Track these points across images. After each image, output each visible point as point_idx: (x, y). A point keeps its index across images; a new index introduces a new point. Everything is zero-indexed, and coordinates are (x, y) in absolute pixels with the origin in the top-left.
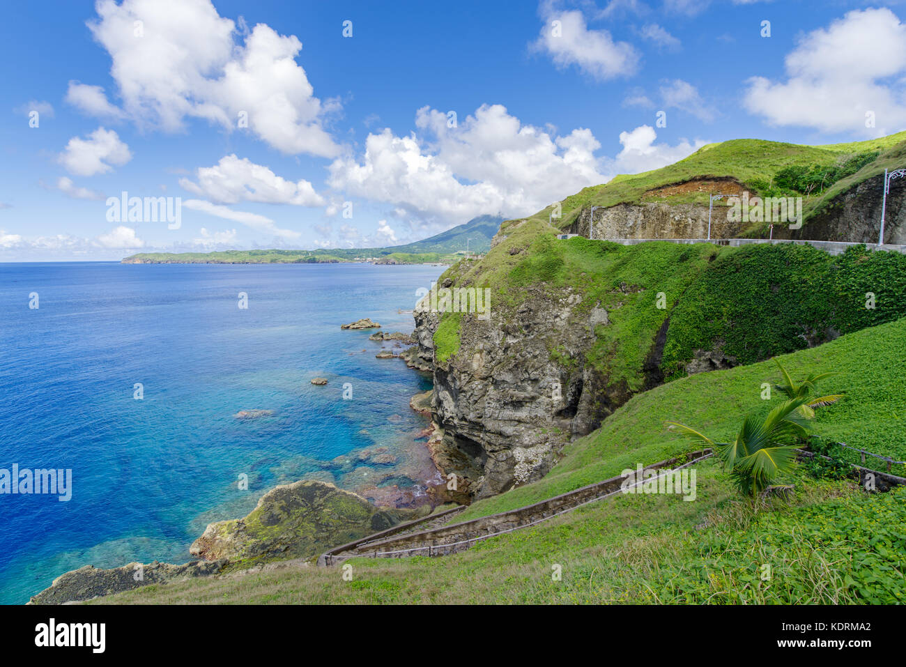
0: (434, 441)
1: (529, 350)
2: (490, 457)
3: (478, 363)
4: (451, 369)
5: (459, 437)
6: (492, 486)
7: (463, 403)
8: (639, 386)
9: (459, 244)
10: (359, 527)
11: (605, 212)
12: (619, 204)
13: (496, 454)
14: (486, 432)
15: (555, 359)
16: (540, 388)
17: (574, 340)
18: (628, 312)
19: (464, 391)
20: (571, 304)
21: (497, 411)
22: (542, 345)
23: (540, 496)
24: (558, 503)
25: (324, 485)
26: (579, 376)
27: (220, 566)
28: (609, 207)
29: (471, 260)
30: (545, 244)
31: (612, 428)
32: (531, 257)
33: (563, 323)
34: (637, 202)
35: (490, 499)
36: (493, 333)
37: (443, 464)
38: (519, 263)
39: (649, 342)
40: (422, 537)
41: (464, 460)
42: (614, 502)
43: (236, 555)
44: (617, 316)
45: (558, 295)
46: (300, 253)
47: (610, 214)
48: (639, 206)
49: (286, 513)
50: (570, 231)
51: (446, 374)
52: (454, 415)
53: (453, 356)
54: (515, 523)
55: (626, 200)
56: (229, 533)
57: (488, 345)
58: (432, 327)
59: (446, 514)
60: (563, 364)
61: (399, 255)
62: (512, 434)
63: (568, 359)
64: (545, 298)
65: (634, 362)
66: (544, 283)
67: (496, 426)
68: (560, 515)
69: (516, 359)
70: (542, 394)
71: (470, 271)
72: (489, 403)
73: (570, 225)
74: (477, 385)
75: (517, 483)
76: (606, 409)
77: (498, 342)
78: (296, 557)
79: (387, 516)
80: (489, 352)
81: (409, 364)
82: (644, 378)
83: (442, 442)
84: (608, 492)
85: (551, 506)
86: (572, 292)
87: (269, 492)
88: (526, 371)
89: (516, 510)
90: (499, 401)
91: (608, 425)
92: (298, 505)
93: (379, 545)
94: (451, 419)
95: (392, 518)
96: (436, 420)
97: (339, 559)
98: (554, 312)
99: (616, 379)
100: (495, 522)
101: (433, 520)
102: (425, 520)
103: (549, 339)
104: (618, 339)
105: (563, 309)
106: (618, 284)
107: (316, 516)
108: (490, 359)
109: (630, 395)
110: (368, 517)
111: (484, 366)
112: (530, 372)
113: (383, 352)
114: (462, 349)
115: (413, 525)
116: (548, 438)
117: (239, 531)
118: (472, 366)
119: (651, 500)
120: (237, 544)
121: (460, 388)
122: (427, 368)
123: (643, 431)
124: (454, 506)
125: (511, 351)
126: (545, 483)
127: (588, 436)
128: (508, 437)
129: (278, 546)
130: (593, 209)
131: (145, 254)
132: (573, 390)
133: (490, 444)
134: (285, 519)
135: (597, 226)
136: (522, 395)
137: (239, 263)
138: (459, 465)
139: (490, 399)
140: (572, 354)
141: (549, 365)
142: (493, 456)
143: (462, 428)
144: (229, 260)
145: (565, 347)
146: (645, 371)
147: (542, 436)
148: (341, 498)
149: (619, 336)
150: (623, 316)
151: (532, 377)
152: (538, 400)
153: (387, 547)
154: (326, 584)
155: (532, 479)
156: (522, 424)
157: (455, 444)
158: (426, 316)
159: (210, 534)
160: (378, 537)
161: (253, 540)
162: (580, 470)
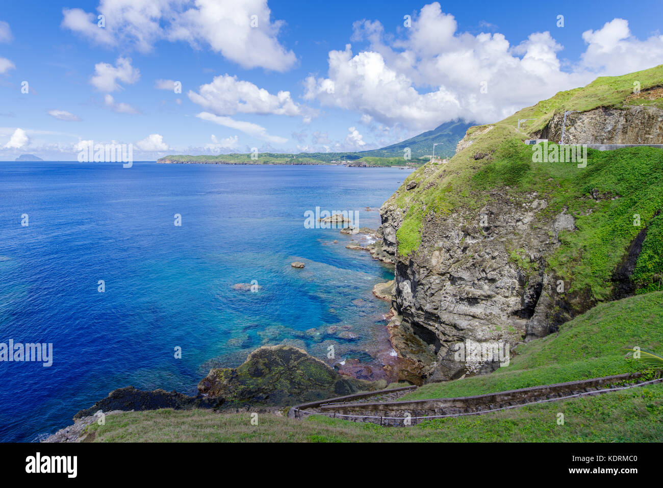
0: (392, 325)
1: (487, 251)
2: (444, 346)
3: (436, 260)
4: (412, 263)
5: (415, 325)
6: (443, 372)
7: (421, 294)
8: (606, 295)
9: (426, 149)
10: (324, 389)
11: (580, 116)
12: (597, 108)
13: (449, 344)
14: (441, 323)
15: (516, 261)
16: (497, 288)
17: (535, 244)
18: (598, 219)
19: (422, 284)
20: (535, 209)
21: (453, 305)
22: (501, 248)
23: (489, 389)
24: (506, 398)
25: (298, 351)
26: (539, 279)
27: (218, 402)
28: (585, 111)
29: (436, 164)
30: (511, 149)
31: (570, 333)
32: (495, 162)
33: (525, 227)
34: (619, 106)
35: (440, 384)
36: (453, 233)
37: (399, 346)
38: (483, 167)
39: (621, 252)
40: (375, 408)
41: (419, 345)
42: (565, 407)
43: (229, 396)
44: (585, 223)
45: (521, 199)
46: (287, 156)
47: (586, 118)
48: (621, 110)
49: (268, 369)
50: (539, 136)
51: (406, 267)
52: (412, 304)
53: (414, 252)
54: (462, 410)
55: (606, 103)
56: (226, 378)
57: (448, 244)
58: (395, 224)
59: (399, 390)
60: (522, 267)
61: (370, 158)
62: (466, 328)
63: (528, 262)
64: (507, 202)
65: (602, 271)
66: (507, 188)
67: (451, 318)
68: (507, 410)
69: (474, 259)
70: (498, 294)
71: (434, 174)
72: (445, 297)
73: (540, 130)
74: (435, 279)
75: (468, 373)
76: (566, 315)
77: (457, 241)
78: (273, 405)
79: (349, 384)
80: (449, 250)
81: (374, 256)
82: (612, 287)
83: (399, 327)
84: (560, 396)
85: (498, 399)
86: (537, 197)
87: (256, 350)
88: (483, 270)
89: (463, 398)
90: (454, 295)
91: (566, 331)
92: (278, 364)
93: (339, 408)
94: (409, 308)
95: (353, 386)
96: (395, 307)
97: (305, 413)
98: (517, 217)
99: (579, 286)
100: (442, 405)
101: (387, 394)
102: (379, 393)
103: (510, 242)
104: (585, 246)
105: (526, 213)
106: (590, 191)
107: (291, 375)
108: (449, 257)
109: (594, 303)
110: (332, 383)
111: (442, 263)
112: (487, 272)
113: (352, 244)
114: (422, 246)
115: (369, 395)
116: (501, 336)
117: (232, 378)
118: (431, 262)
119: (606, 412)
120: (231, 388)
121: (419, 281)
122: (390, 260)
123: (605, 340)
124: (406, 385)
125: (469, 251)
126: (494, 377)
127: (544, 338)
128: (462, 330)
129: (261, 394)
130: (566, 114)
131: (173, 156)
132: (531, 293)
133: (444, 334)
134: (267, 374)
135: (570, 131)
136: (478, 292)
137: (240, 164)
138: (414, 349)
139: (447, 293)
140: (533, 257)
141: (508, 267)
142: (446, 345)
143: (418, 317)
144: (232, 162)
145: (526, 250)
146: (613, 280)
147: (495, 333)
148: (311, 363)
149: (586, 243)
150: (592, 224)
151: (489, 276)
152: (494, 299)
153: (345, 411)
154: (291, 433)
155: (483, 371)
156: (476, 320)
157: (412, 330)
158: (391, 214)
159: (212, 376)
160: (339, 401)
161: (243, 387)
162: (532, 370)
